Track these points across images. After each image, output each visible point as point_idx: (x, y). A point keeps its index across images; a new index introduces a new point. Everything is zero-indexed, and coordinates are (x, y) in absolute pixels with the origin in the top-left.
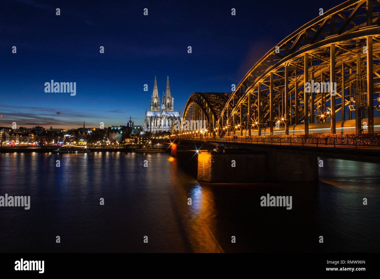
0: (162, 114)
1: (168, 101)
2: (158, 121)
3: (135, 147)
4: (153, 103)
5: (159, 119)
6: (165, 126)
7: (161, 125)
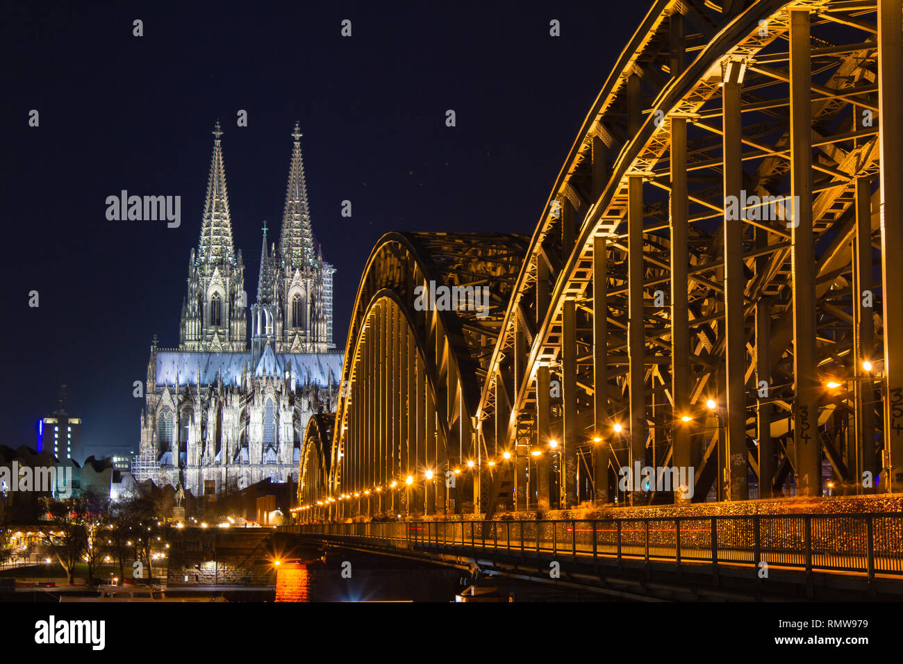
0: (253, 370)
1: (297, 288)
2: (231, 417)
3: (62, 585)
4: (201, 298)
5: (236, 400)
6: (270, 445)
7: (244, 442)
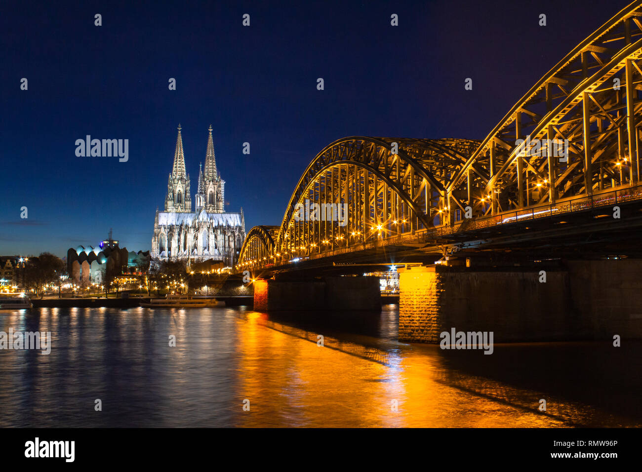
0: (198, 219)
1: (211, 188)
2: (190, 237)
4: (173, 192)
5: (192, 230)
6: (205, 248)
7: (195, 247)
